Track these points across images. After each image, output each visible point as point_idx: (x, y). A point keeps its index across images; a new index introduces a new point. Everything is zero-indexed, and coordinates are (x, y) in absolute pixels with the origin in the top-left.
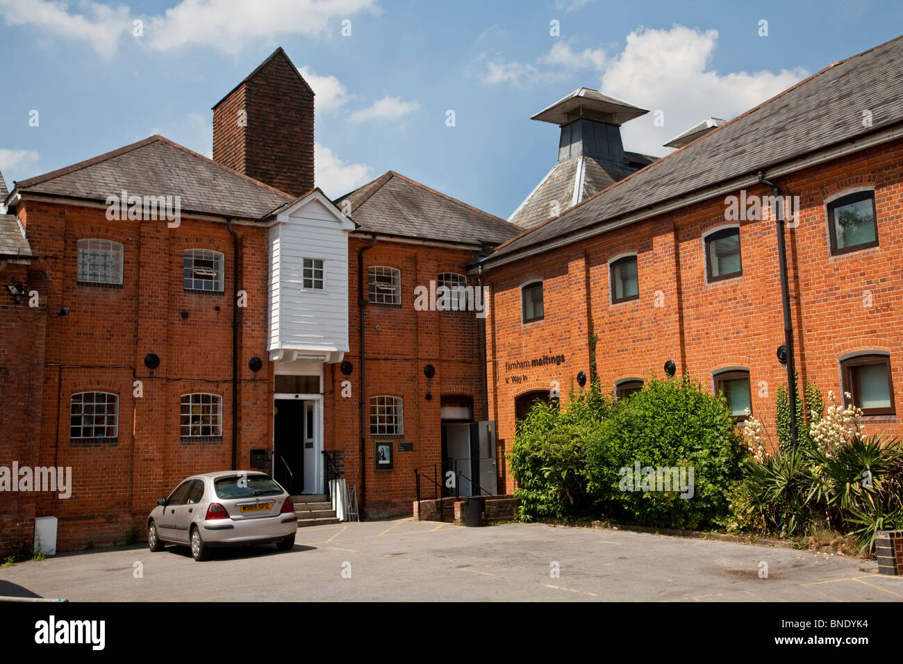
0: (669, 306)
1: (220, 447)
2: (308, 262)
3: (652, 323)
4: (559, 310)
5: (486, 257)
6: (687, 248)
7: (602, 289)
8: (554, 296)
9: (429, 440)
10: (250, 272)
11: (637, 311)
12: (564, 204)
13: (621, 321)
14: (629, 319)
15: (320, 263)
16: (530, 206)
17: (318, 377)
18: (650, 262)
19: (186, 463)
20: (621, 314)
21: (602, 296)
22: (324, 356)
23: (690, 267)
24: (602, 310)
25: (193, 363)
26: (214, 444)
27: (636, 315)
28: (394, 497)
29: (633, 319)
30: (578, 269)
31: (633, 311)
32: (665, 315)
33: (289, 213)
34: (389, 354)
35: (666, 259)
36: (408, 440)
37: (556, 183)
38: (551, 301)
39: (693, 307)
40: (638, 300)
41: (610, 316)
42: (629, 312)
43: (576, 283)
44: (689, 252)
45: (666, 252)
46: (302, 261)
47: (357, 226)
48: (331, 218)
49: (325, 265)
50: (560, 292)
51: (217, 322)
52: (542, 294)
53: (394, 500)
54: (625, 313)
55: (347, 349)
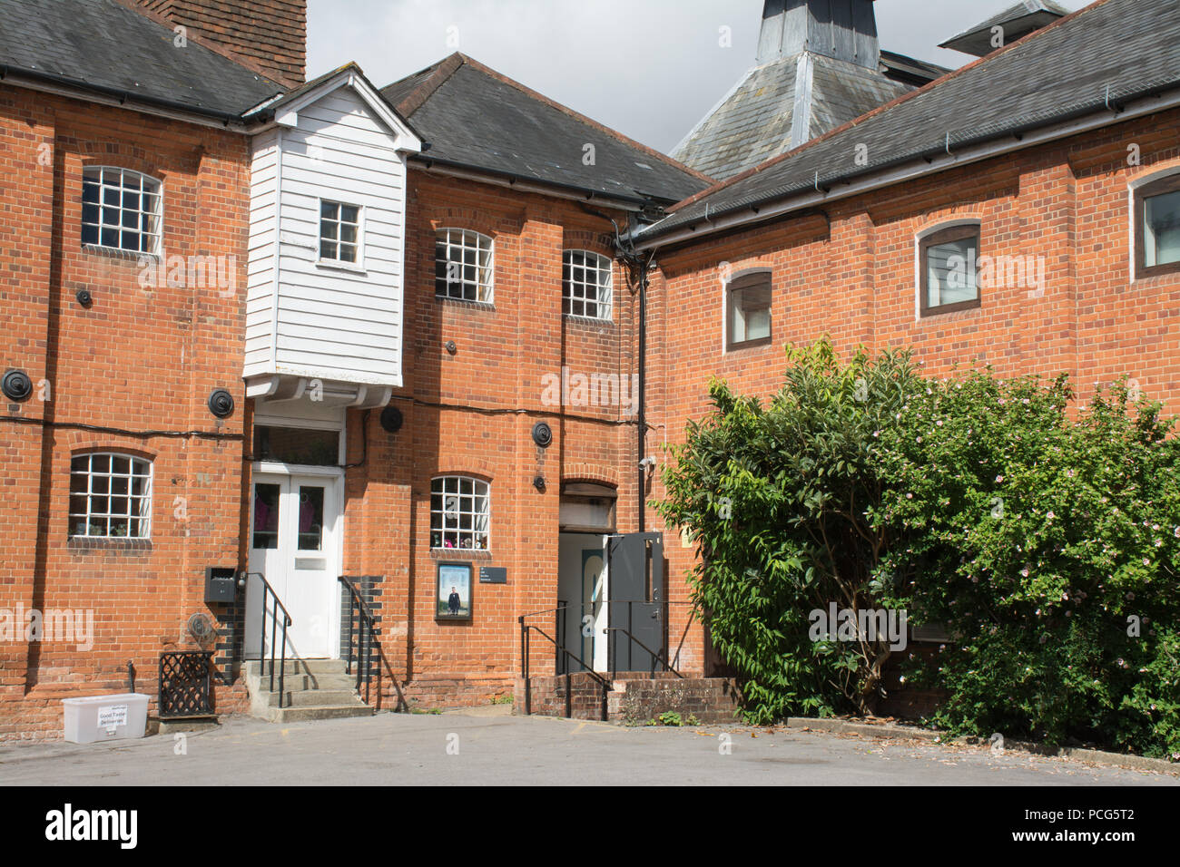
0: (1050, 322)
1: (145, 561)
2: (329, 208)
3: (1008, 353)
4: (805, 325)
5: (652, 223)
6: (1092, 210)
7: (900, 287)
8: (795, 297)
9: (536, 565)
10: (213, 220)
11: (974, 330)
12: (774, 139)
13: (939, 349)
14: (955, 346)
15: (351, 211)
16: (701, 141)
17: (336, 434)
18: (1008, 237)
19: (78, 589)
20: (940, 335)
21: (899, 301)
22: (355, 393)
23: (1098, 248)
24: (898, 329)
25: (98, 394)
26: (135, 554)
27: (972, 337)
28: (469, 670)
29: (964, 345)
30: (852, 248)
31: (965, 331)
32: (1038, 339)
33: (299, 108)
34: (470, 398)
35: (1046, 232)
36: (497, 563)
37: (754, 100)
38: (788, 310)
39: (1099, 324)
40: (978, 310)
41: (915, 339)
42: (957, 332)
43: (845, 276)
44: (1098, 217)
45: (1047, 217)
46: (317, 205)
47: (425, 147)
48: (375, 127)
49: (361, 215)
50: (809, 293)
51: (147, 315)
52: (770, 294)
53: (469, 675)
54: (949, 333)
55: (398, 381)
